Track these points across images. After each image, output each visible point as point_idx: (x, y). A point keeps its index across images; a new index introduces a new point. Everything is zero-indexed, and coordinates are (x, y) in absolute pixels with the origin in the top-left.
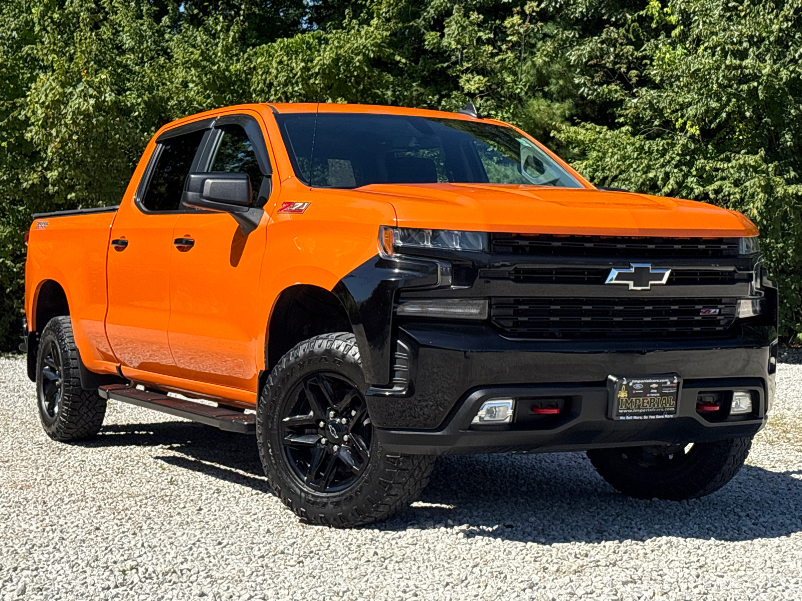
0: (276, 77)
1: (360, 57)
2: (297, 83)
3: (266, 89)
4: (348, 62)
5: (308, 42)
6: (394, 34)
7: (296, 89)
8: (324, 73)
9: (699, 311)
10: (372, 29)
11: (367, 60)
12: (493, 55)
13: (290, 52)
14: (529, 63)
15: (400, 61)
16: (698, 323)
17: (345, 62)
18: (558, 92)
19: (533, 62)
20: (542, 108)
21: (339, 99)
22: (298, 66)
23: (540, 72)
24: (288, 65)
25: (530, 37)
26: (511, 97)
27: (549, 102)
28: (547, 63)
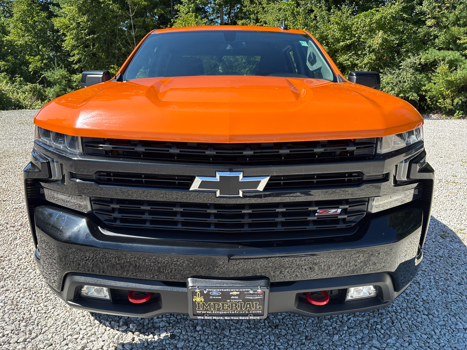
0: (360, 25)
1: (390, 16)
2: (367, 26)
3: (357, 29)
4: (385, 18)
5: (372, 12)
6: (403, 7)
7: (366, 28)
8: (377, 22)
9: (315, 212)
10: (395, 6)
11: (392, 17)
12: (439, 12)
13: (365, 16)
14: (453, 14)
15: (405, 17)
16: (314, 222)
17: (384, 18)
18: (463, 24)
19: (455, 13)
20: (456, 30)
21: (381, 31)
22: (368, 20)
23: (457, 16)
24: (365, 21)
25: (455, 4)
26: (445, 27)
27: (459, 28)
28: (460, 13)
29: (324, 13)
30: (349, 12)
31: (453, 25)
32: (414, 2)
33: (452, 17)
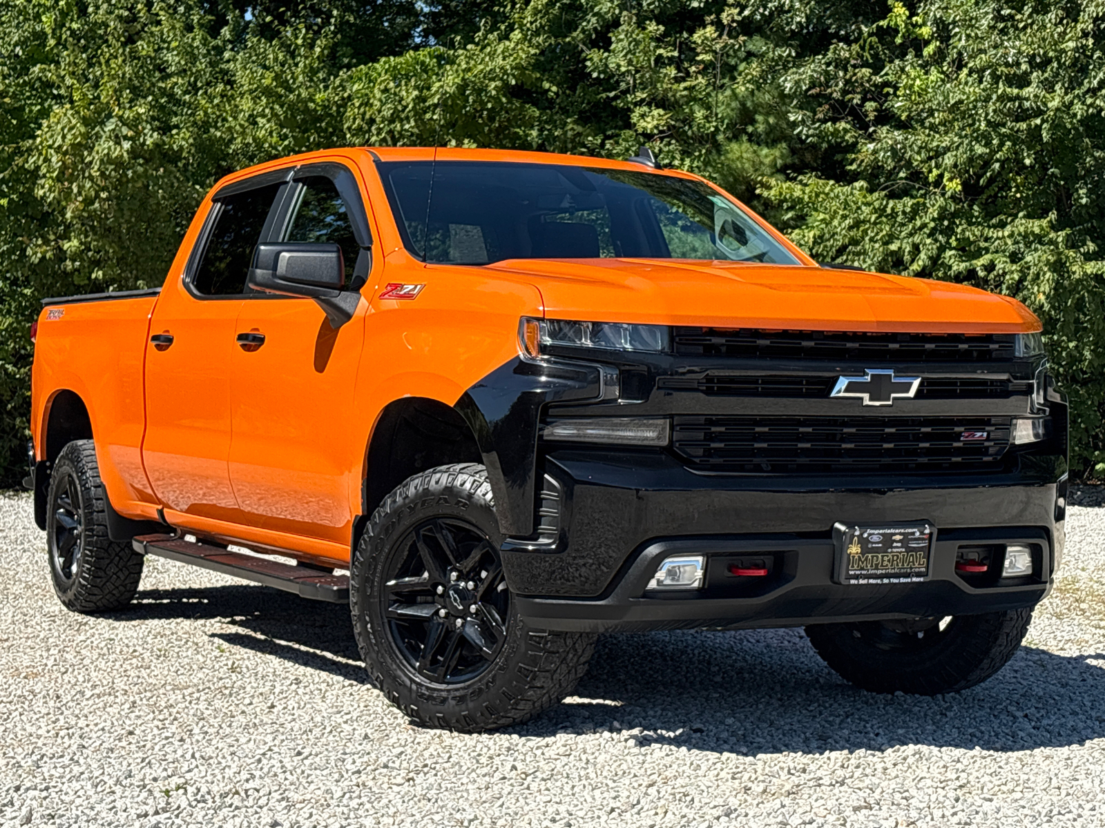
0: (379, 111)
1: (496, 82)
2: (407, 118)
3: (365, 127)
4: (479, 91)
5: (423, 63)
6: (544, 52)
7: (407, 127)
8: (445, 104)
9: (960, 434)
10: (512, 45)
11: (506, 89)
12: (677, 81)
13: (398, 76)
14: (728, 92)
15: (549, 90)
16: (958, 451)
17: (474, 90)
18: (767, 134)
19: (733, 90)
20: (745, 155)
21: (466, 141)
22: (409, 95)
23: (743, 104)
24: (395, 94)
25: (728, 56)
26: (702, 139)
27: (755, 147)
28: (752, 92)
29: (197, 38)
30: (318, 50)
31: (729, 134)
32: (575, 34)
33: (724, 103)
